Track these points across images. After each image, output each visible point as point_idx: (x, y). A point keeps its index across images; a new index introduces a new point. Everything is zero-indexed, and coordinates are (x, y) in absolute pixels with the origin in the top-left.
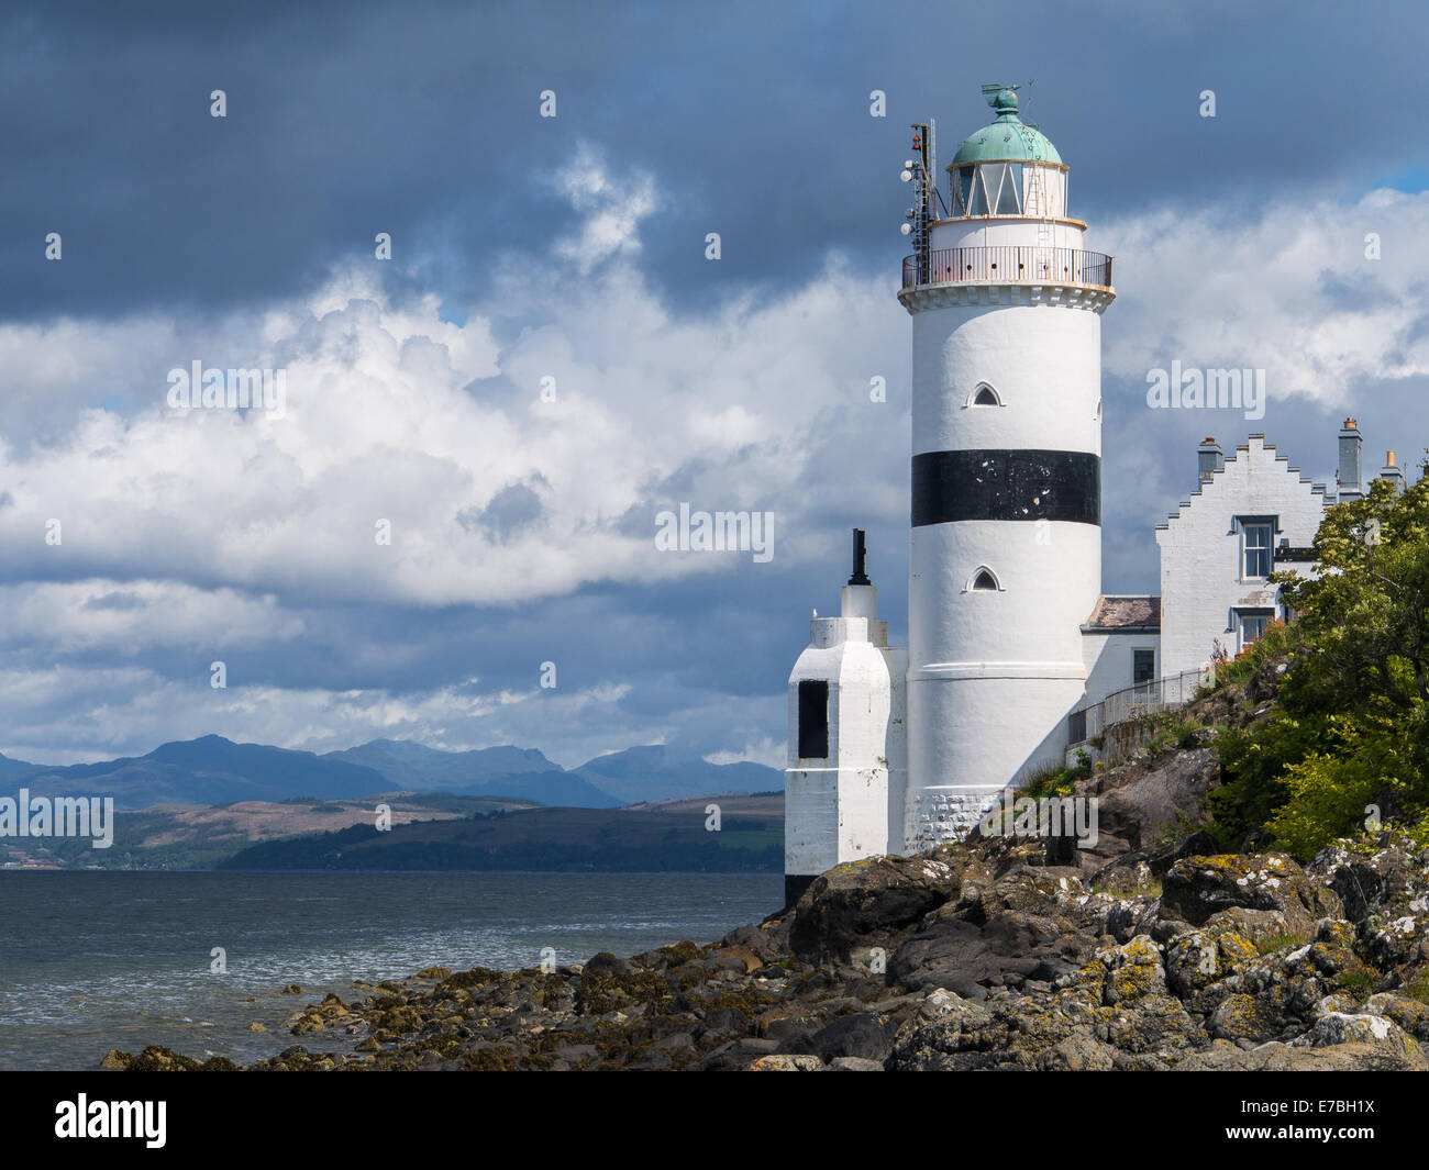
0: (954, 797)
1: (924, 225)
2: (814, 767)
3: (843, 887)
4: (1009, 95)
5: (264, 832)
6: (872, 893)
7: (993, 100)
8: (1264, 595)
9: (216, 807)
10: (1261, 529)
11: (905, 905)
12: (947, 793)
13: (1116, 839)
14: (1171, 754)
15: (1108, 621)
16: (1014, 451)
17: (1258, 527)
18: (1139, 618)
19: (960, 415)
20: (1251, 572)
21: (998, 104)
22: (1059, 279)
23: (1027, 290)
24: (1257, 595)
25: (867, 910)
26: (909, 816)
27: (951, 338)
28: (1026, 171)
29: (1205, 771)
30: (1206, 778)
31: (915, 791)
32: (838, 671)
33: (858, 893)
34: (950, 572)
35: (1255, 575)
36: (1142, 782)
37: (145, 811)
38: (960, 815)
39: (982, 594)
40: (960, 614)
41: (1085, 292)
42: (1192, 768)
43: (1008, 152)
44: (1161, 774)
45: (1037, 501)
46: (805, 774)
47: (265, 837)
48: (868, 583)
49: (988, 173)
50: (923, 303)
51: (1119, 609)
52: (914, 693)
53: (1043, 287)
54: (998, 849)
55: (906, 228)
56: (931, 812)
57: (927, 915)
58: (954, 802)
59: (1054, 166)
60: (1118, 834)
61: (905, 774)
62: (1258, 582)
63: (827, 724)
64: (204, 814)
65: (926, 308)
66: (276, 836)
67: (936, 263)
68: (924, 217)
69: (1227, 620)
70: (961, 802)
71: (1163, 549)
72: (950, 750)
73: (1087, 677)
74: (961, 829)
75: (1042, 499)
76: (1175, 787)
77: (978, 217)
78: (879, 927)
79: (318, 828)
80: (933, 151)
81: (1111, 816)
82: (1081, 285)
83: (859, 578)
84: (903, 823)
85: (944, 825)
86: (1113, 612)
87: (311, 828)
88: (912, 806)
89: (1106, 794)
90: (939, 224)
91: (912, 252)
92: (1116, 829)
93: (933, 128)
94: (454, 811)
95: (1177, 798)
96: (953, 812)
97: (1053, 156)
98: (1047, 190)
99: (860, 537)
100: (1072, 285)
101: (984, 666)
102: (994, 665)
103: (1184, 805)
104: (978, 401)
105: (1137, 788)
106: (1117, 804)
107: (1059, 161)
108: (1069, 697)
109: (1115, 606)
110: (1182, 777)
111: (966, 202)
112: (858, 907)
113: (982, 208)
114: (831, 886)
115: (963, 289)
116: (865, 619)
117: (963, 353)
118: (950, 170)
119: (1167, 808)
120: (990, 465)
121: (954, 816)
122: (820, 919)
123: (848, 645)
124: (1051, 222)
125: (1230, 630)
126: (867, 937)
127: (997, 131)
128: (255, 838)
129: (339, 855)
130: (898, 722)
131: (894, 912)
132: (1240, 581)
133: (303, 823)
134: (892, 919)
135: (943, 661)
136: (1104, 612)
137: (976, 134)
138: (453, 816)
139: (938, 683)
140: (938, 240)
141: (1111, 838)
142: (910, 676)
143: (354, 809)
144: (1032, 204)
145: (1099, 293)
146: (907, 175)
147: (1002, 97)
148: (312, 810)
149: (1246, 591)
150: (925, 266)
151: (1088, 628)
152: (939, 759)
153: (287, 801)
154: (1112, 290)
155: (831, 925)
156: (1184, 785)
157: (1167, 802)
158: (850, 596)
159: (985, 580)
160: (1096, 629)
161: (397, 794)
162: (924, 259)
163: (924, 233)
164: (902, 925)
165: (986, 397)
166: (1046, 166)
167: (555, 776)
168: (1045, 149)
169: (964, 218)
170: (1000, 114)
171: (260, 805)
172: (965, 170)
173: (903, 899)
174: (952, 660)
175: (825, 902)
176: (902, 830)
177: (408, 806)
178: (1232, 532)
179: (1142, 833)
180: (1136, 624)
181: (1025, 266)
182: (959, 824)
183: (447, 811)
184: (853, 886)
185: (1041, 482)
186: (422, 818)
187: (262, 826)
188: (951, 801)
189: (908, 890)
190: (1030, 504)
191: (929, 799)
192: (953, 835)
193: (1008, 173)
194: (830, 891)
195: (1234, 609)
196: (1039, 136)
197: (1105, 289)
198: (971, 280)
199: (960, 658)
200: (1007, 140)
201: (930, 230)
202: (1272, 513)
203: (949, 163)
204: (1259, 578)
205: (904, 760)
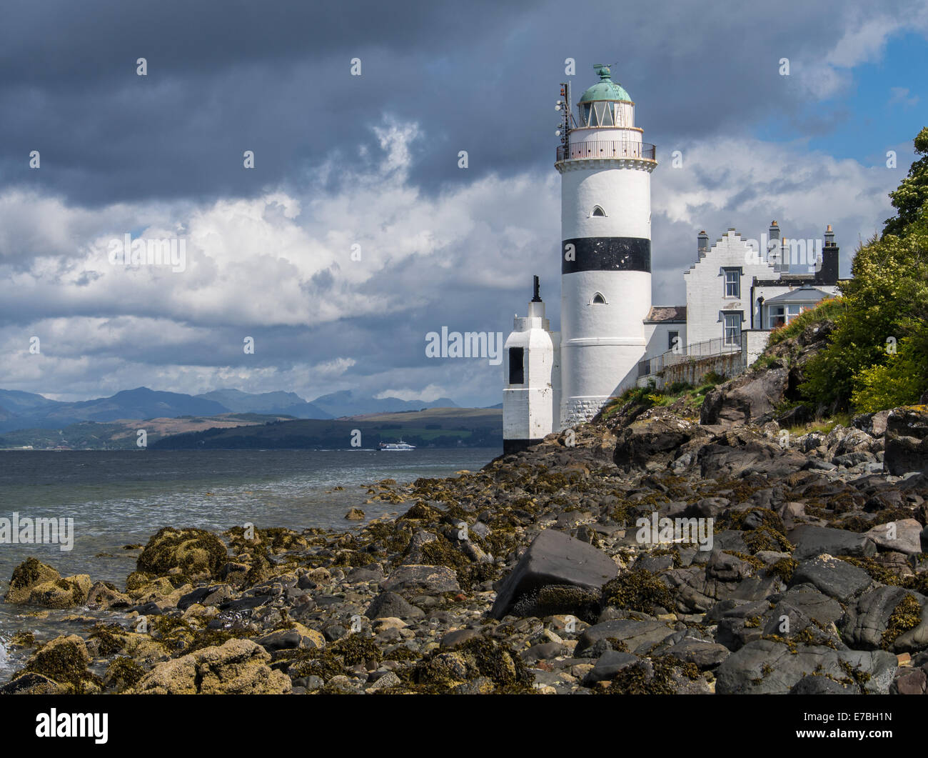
0: (585, 402)
1: (566, 131)
2: (517, 388)
3: (641, 433)
4: (606, 70)
5: (167, 432)
6: (656, 435)
7: (599, 72)
8: (735, 304)
9: (145, 420)
10: (734, 273)
11: (671, 441)
12: (581, 399)
13: (737, 412)
14: (764, 371)
15: (656, 318)
16: (612, 238)
17: (733, 273)
18: (670, 316)
19: (586, 221)
20: (730, 293)
21: (601, 73)
22: (632, 156)
23: (618, 161)
24: (732, 305)
25: (654, 443)
26: (562, 411)
27: (581, 185)
28: (616, 105)
29: (782, 379)
30: (782, 383)
31: (565, 400)
32: (528, 343)
33: (649, 435)
34: (582, 295)
35: (731, 295)
36: (751, 385)
37: (111, 423)
38: (588, 410)
39: (598, 306)
40: (588, 315)
41: (645, 163)
42: (775, 378)
43: (607, 96)
44: (759, 381)
45: (623, 261)
46: (513, 391)
47: (168, 434)
48: (541, 301)
49: (597, 106)
50: (568, 168)
51: (660, 312)
52: (564, 352)
53: (626, 160)
54: (611, 425)
55: (558, 133)
56: (574, 409)
57: (682, 446)
58: (585, 404)
59: (629, 103)
60: (739, 410)
61: (560, 391)
62: (732, 298)
63: (523, 368)
64: (140, 424)
65: (569, 170)
66: (173, 434)
67: (573, 149)
68: (566, 127)
69: (718, 317)
70: (588, 404)
71: (687, 283)
72: (584, 380)
73: (646, 344)
74: (589, 417)
75: (625, 260)
76: (767, 387)
77: (594, 127)
78: (659, 452)
79: (193, 430)
80: (570, 96)
81: (736, 401)
82: (642, 159)
83: (537, 299)
84: (560, 414)
85: (580, 415)
86: (658, 313)
87: (190, 430)
88: (563, 405)
89: (733, 391)
90: (574, 130)
91: (560, 144)
92: (738, 408)
93: (570, 85)
94: (256, 421)
95: (768, 392)
96: (584, 408)
97: (628, 99)
98: (625, 114)
99: (536, 279)
100: (639, 159)
101: (598, 340)
102: (603, 339)
103: (772, 396)
104: (594, 215)
105: (748, 388)
106: (739, 395)
107: (630, 100)
108: (638, 354)
109: (659, 311)
110: (770, 382)
111: (587, 120)
112: (650, 442)
113: (595, 122)
114: (634, 432)
115: (587, 161)
116: (540, 318)
117: (587, 191)
118: (579, 105)
119: (763, 397)
120: (600, 245)
121: (585, 411)
122: (629, 448)
123: (533, 330)
124: (628, 129)
125: (719, 321)
126: (654, 457)
127: (602, 86)
128: (163, 435)
129: (203, 442)
130: (557, 367)
131: (666, 444)
132: (724, 298)
133: (187, 427)
134: (665, 448)
135: (579, 337)
136: (654, 314)
137: (591, 88)
138: (256, 424)
139: (576, 348)
140: (573, 138)
141: (735, 412)
142: (562, 345)
143: (209, 421)
144: (619, 121)
145: (651, 163)
146: (558, 108)
147: (603, 70)
148: (191, 421)
149: (727, 303)
150: (567, 150)
151: (647, 321)
152: (577, 383)
153: (178, 418)
154: (656, 162)
155: (635, 451)
156: (771, 386)
157: (763, 394)
158: (533, 307)
159: (599, 299)
160: (649, 322)
161: (230, 414)
162: (566, 147)
163: (566, 135)
164: (668, 451)
165: (598, 212)
166: (625, 103)
167: (303, 405)
168: (624, 94)
169: (587, 127)
170: (602, 78)
171: (165, 419)
172: (586, 105)
173: (670, 438)
174: (583, 337)
175: (632, 440)
176: (559, 418)
177: (234, 419)
178: (720, 275)
179: (751, 409)
180: (669, 319)
181: (617, 151)
182: (587, 414)
183: (254, 421)
184: (646, 432)
185: (625, 252)
186: (242, 425)
187: (166, 429)
188: (583, 404)
189: (672, 434)
190: (619, 262)
191: (573, 402)
192: (585, 419)
193: (607, 106)
194: (634, 435)
195: (722, 311)
196: (621, 89)
197: (653, 161)
198: (592, 157)
199: (587, 336)
200: (606, 90)
201: (569, 134)
202: (739, 266)
203: (578, 102)
204: (732, 296)
205: (560, 385)
